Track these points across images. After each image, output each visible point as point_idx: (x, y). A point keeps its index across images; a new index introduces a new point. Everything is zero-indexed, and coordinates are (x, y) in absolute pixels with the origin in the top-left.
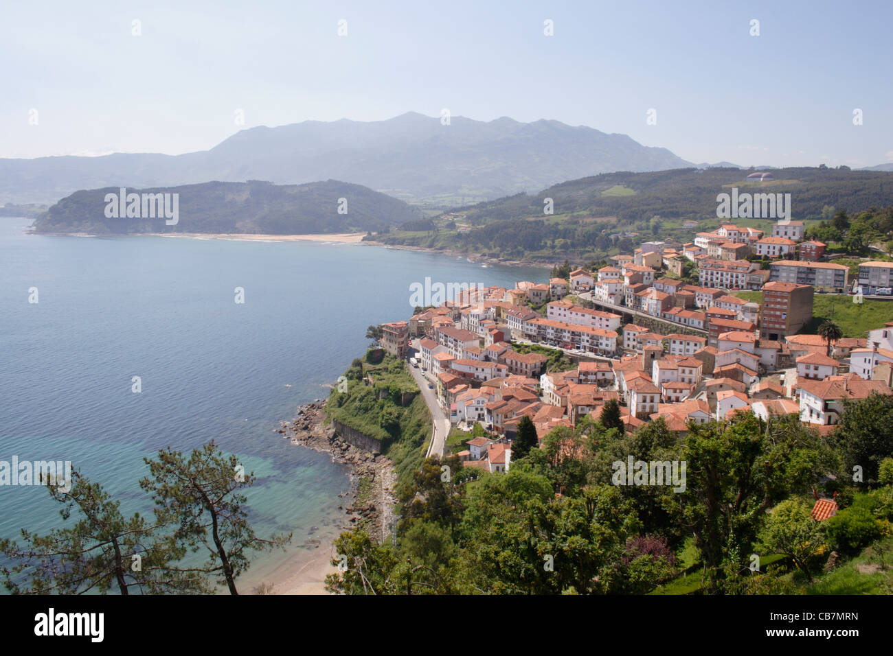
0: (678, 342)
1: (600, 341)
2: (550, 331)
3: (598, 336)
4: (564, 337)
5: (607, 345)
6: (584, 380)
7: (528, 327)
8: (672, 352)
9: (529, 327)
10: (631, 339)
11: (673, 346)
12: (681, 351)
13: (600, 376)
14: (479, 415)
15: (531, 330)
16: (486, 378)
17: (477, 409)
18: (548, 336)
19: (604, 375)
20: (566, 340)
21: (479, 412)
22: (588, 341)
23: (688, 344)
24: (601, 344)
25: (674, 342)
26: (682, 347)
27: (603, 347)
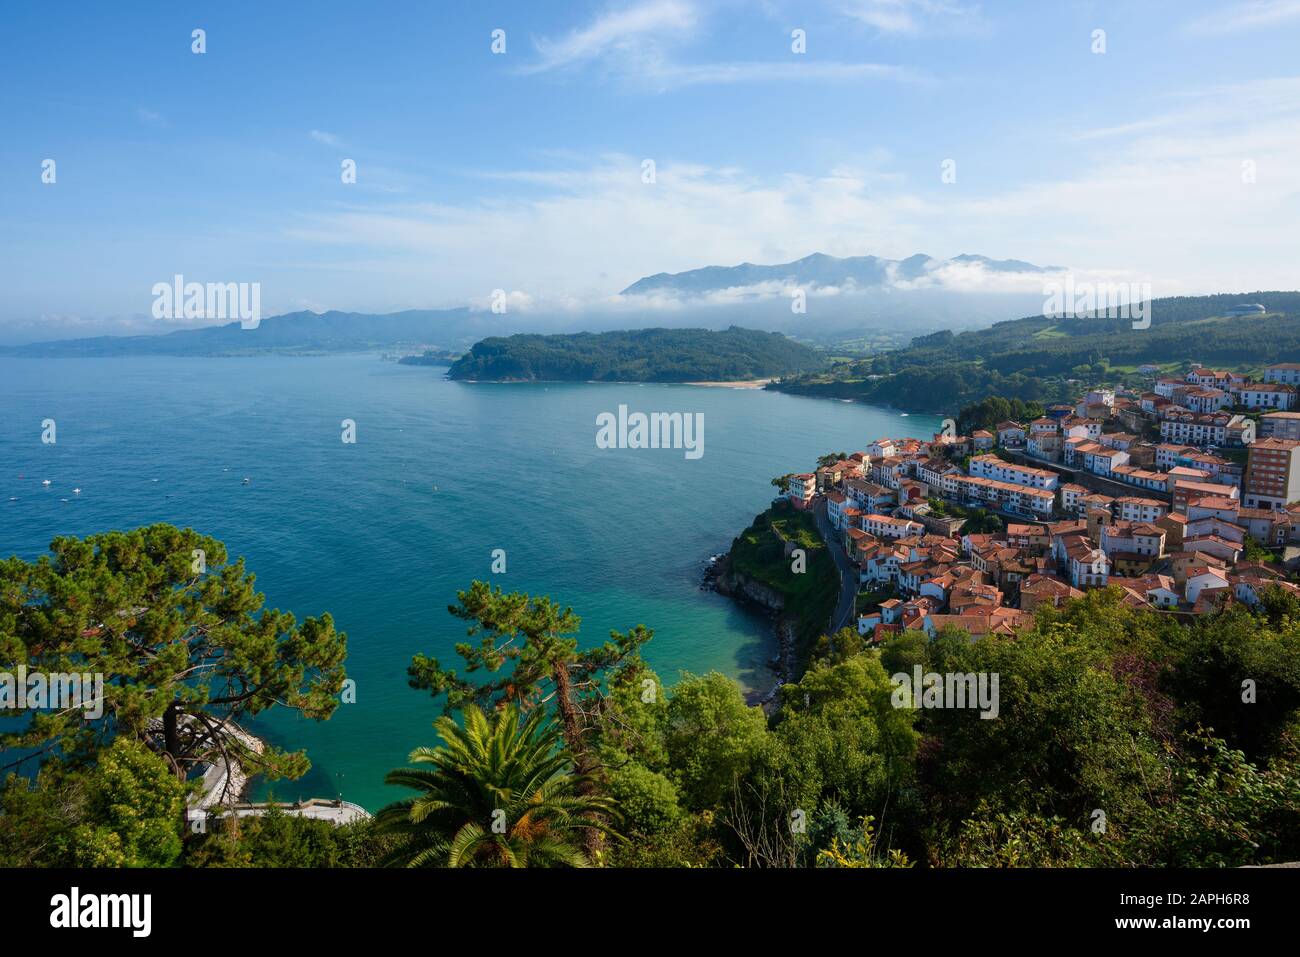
0: (1131, 506)
1: (1033, 501)
2: (973, 488)
3: (1030, 496)
4: (990, 495)
5: (1041, 506)
6: (1014, 544)
7: (946, 483)
8: (1124, 517)
9: (949, 483)
10: (1072, 501)
11: (1125, 510)
12: (1136, 516)
13: (1033, 541)
14: (892, 576)
15: (951, 487)
16: (899, 536)
17: (889, 569)
18: (970, 494)
19: (1037, 539)
20: (992, 498)
21: (892, 572)
22: (1017, 501)
23: (1146, 509)
24: (1034, 505)
25: (1127, 507)
26: (1138, 512)
27: (1037, 508)
